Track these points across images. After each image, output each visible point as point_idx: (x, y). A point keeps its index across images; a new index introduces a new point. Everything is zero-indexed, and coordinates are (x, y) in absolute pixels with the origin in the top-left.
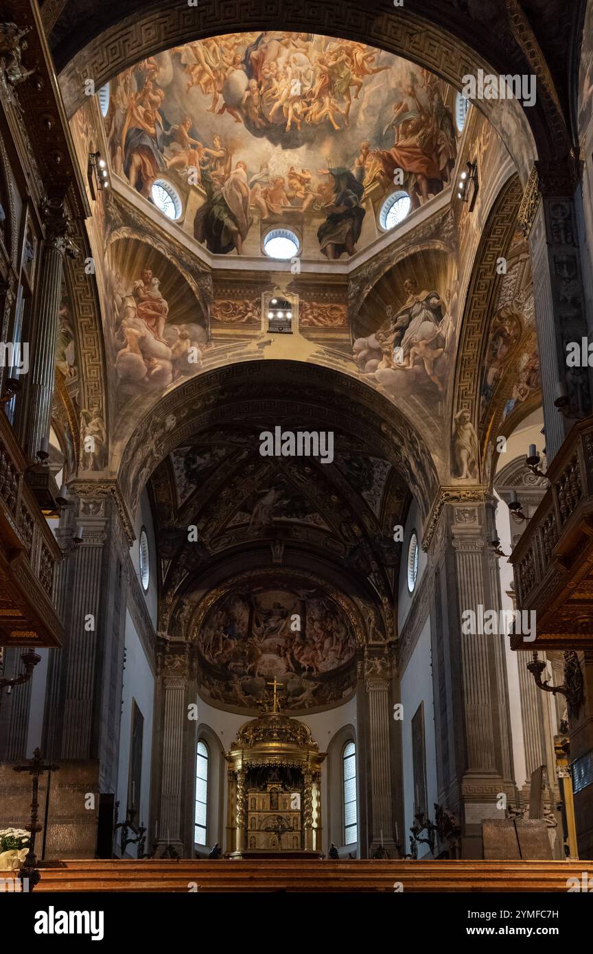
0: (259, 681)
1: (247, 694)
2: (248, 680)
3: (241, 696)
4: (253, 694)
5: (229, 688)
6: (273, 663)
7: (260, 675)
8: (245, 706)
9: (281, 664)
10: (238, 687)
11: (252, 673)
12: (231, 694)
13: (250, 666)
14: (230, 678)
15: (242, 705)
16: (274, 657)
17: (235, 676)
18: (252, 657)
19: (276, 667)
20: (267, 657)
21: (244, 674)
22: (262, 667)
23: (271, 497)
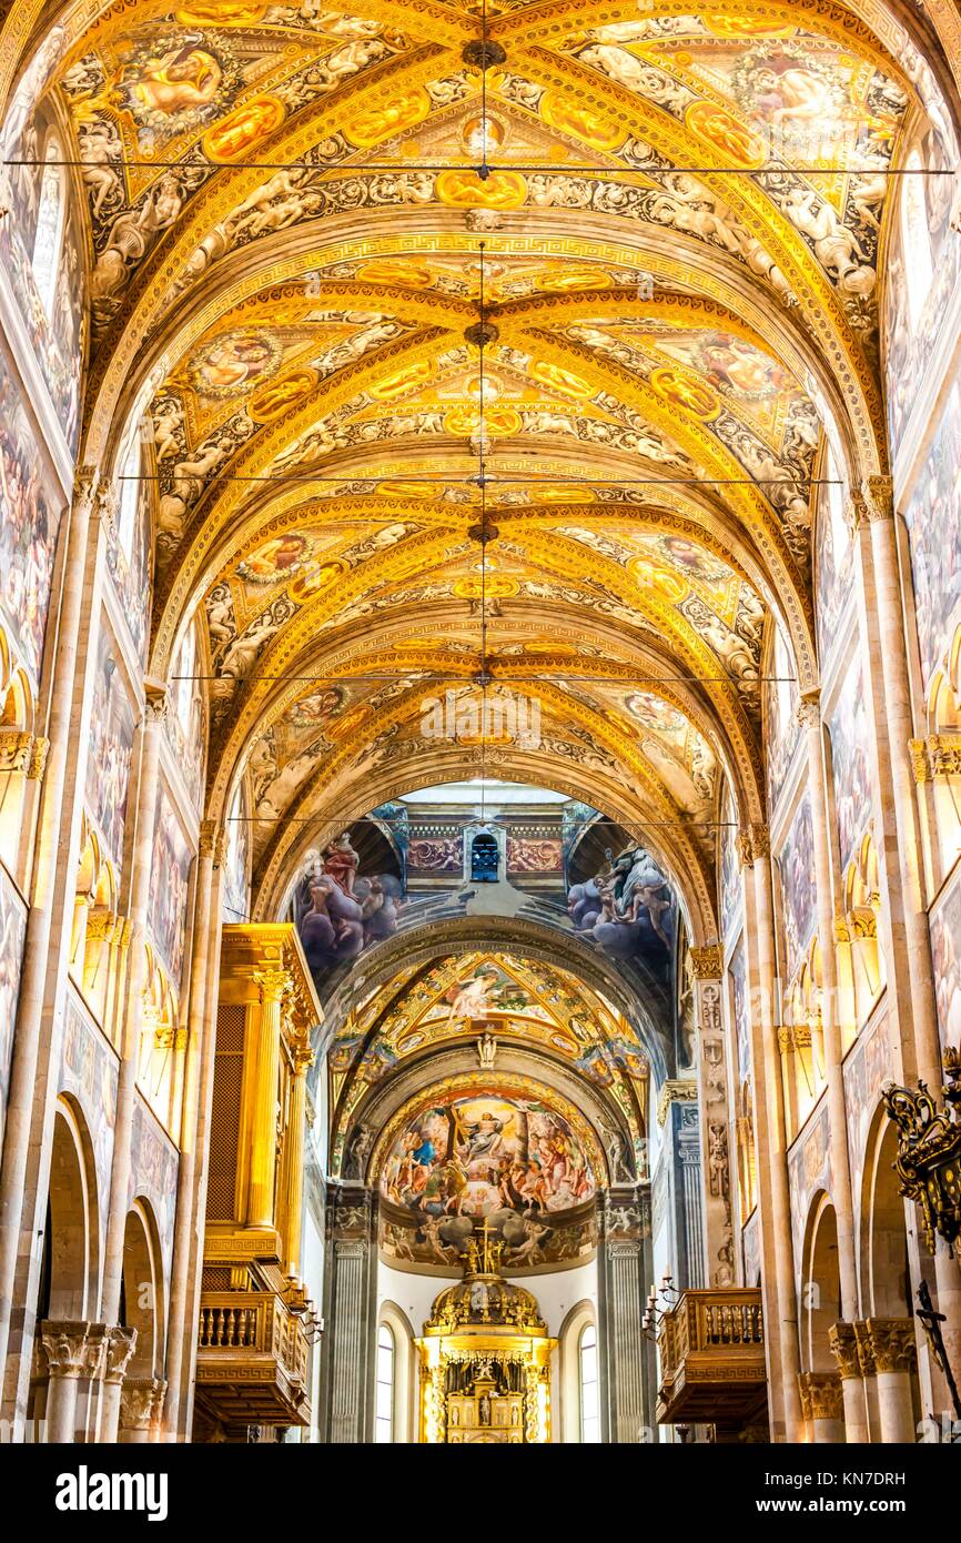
0: (464, 1223)
1: (446, 1244)
2: (446, 1222)
3: (437, 1247)
4: (455, 1244)
5: (421, 1238)
6: (483, 1195)
7: (464, 1214)
8: (443, 1263)
9: (494, 1195)
10: (433, 1235)
11: (453, 1211)
12: (424, 1246)
13: (450, 1200)
14: (421, 1222)
15: (440, 1262)
16: (484, 1185)
17: (430, 1218)
18: (453, 1187)
19: (486, 1201)
20: (474, 1187)
21: (443, 1213)
22: (467, 1201)
23: (478, 987)
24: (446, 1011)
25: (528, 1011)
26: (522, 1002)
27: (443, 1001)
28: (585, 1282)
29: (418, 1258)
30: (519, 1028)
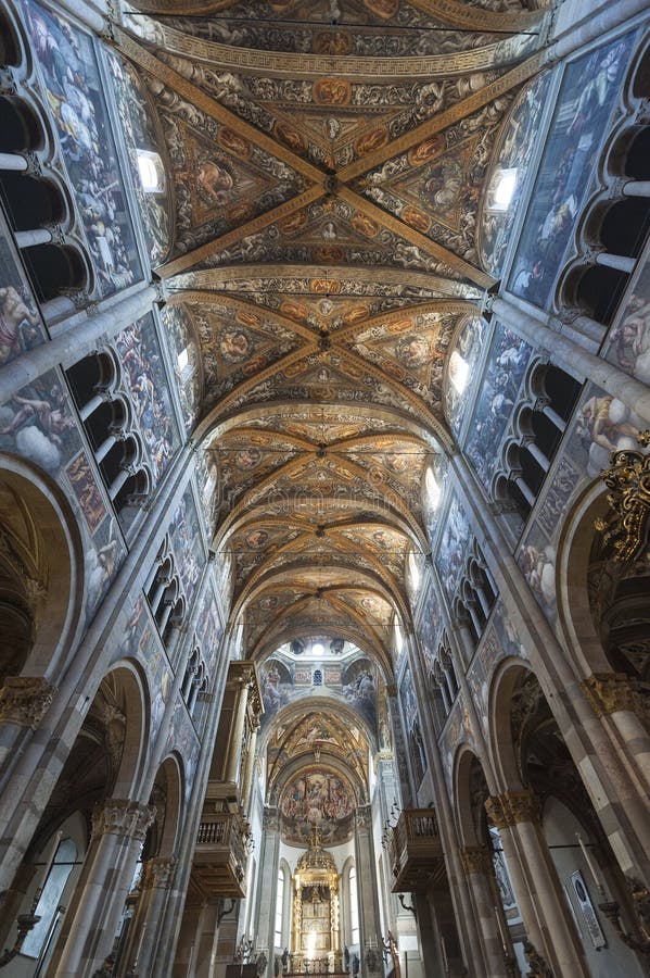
0: (309, 825)
1: (303, 834)
2: (304, 825)
3: (300, 836)
4: (306, 834)
5: (295, 831)
6: (315, 813)
7: (310, 821)
9: (319, 814)
10: (299, 830)
11: (306, 820)
12: (296, 835)
13: (305, 816)
14: (295, 824)
15: (301, 842)
16: (316, 810)
17: (298, 823)
18: (306, 811)
19: (317, 816)
20: (313, 810)
22: (311, 816)
23: (314, 732)
24: (305, 741)
25: (330, 740)
26: (328, 737)
27: (305, 737)
28: (350, 848)
29: (293, 840)
30: (327, 747)
